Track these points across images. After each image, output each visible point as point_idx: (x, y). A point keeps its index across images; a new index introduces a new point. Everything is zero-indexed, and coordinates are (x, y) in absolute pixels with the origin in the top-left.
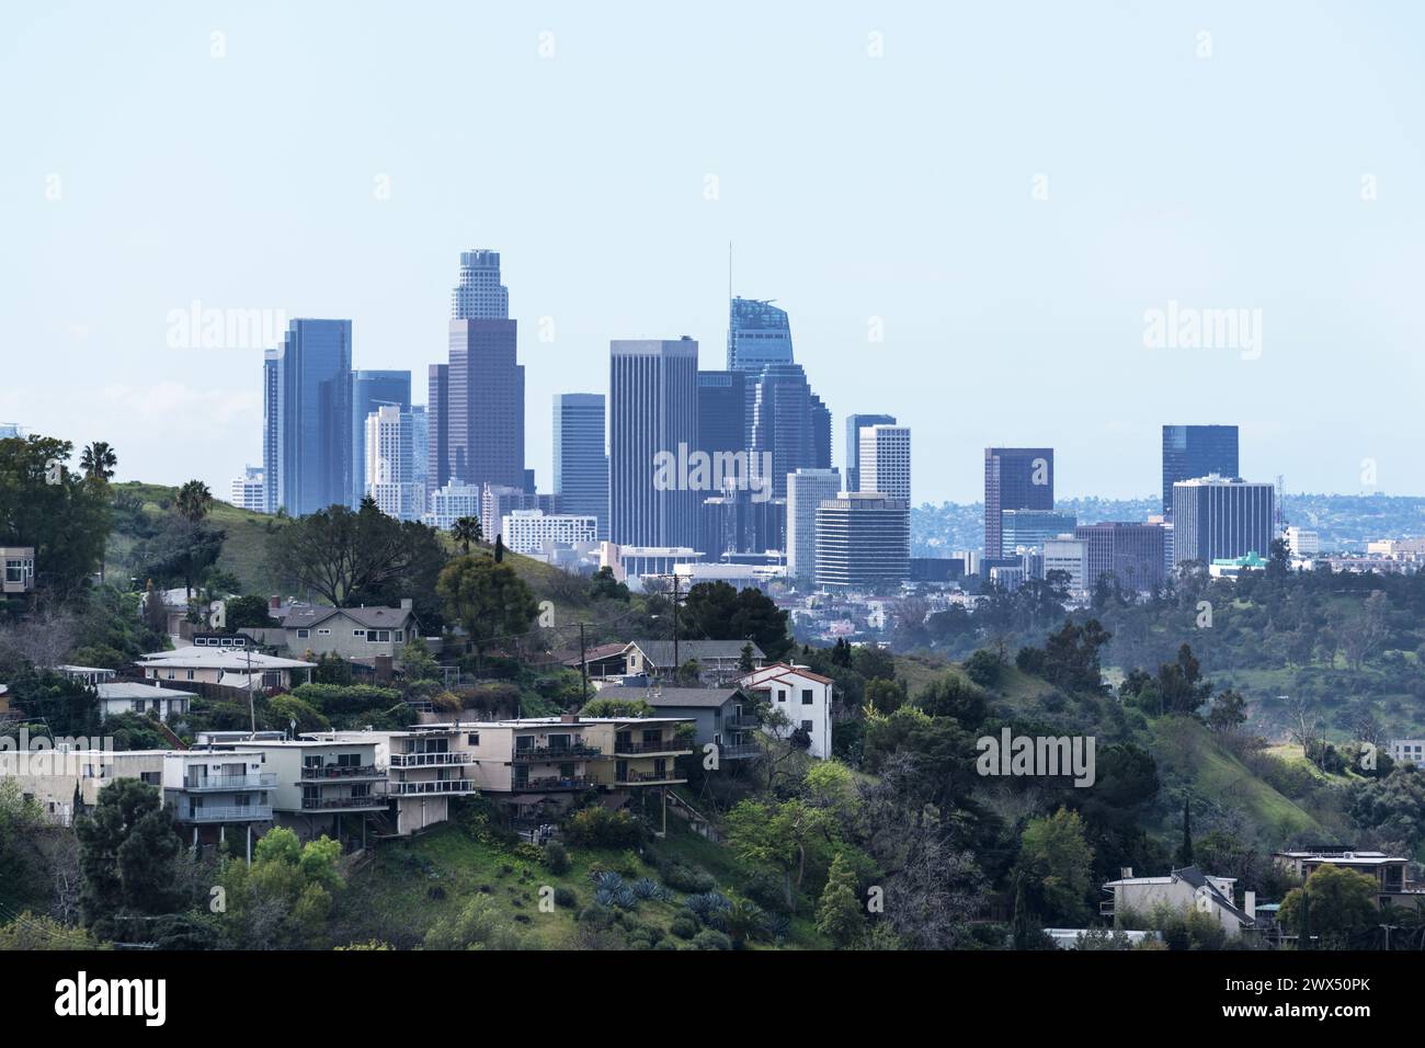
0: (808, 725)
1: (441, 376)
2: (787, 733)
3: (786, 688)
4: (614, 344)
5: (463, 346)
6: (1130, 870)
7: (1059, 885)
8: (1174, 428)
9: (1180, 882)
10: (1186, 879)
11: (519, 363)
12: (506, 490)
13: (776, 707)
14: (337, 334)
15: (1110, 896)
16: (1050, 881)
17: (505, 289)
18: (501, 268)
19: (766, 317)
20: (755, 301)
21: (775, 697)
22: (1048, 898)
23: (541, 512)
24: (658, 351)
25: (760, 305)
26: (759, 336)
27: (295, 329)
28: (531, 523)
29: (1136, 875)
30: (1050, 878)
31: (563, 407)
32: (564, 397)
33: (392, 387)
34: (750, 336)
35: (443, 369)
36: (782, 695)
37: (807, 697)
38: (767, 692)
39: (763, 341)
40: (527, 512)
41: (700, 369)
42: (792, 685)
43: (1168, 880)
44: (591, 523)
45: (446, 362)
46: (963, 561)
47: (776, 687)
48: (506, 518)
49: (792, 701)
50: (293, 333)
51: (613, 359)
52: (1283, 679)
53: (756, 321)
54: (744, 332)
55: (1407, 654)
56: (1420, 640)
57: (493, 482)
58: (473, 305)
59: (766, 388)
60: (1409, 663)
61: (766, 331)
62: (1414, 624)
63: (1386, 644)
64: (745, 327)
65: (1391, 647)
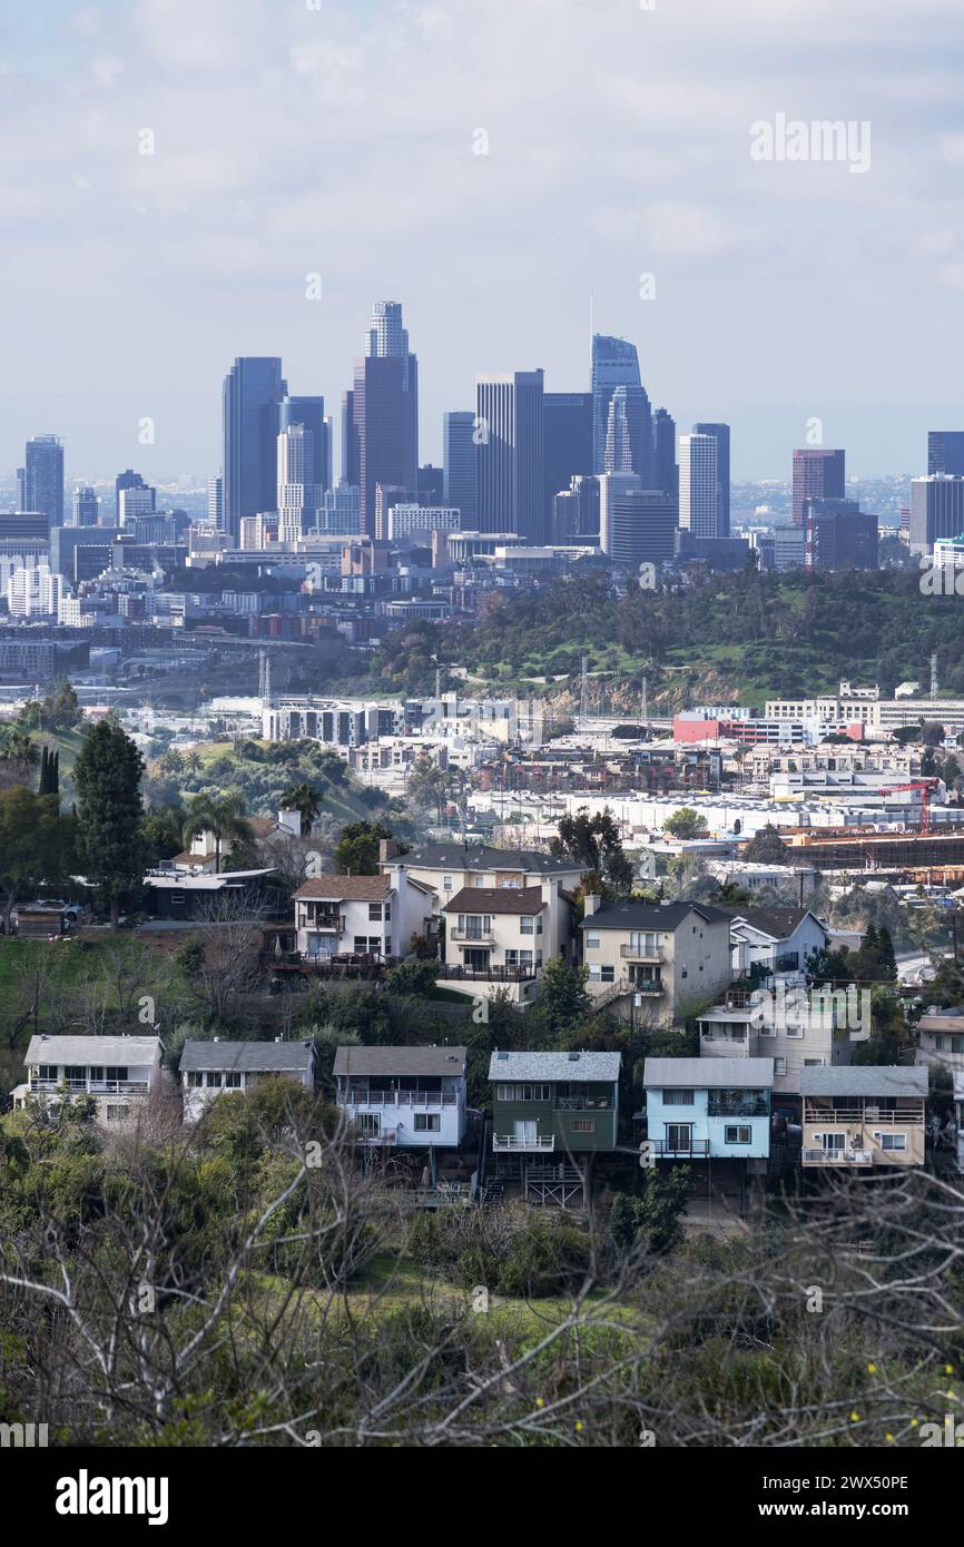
5: (362, 377)
12: (392, 489)
14: (271, 366)
17: (405, 332)
18: (403, 315)
19: (619, 350)
20: (610, 338)
23: (417, 505)
24: (512, 381)
25: (615, 340)
26: (614, 365)
27: (238, 365)
28: (409, 513)
31: (451, 423)
32: (451, 414)
33: (308, 410)
34: (606, 365)
35: (350, 394)
39: (617, 368)
40: (408, 505)
41: (546, 391)
44: (455, 513)
45: (354, 390)
48: (391, 509)
50: (236, 368)
51: (479, 388)
52: (736, 652)
53: (613, 355)
54: (603, 361)
55: (832, 633)
56: (843, 623)
57: (384, 482)
58: (380, 343)
59: (616, 405)
60: (829, 639)
61: (620, 361)
62: (841, 611)
63: (815, 625)
64: (601, 357)
65: (819, 628)
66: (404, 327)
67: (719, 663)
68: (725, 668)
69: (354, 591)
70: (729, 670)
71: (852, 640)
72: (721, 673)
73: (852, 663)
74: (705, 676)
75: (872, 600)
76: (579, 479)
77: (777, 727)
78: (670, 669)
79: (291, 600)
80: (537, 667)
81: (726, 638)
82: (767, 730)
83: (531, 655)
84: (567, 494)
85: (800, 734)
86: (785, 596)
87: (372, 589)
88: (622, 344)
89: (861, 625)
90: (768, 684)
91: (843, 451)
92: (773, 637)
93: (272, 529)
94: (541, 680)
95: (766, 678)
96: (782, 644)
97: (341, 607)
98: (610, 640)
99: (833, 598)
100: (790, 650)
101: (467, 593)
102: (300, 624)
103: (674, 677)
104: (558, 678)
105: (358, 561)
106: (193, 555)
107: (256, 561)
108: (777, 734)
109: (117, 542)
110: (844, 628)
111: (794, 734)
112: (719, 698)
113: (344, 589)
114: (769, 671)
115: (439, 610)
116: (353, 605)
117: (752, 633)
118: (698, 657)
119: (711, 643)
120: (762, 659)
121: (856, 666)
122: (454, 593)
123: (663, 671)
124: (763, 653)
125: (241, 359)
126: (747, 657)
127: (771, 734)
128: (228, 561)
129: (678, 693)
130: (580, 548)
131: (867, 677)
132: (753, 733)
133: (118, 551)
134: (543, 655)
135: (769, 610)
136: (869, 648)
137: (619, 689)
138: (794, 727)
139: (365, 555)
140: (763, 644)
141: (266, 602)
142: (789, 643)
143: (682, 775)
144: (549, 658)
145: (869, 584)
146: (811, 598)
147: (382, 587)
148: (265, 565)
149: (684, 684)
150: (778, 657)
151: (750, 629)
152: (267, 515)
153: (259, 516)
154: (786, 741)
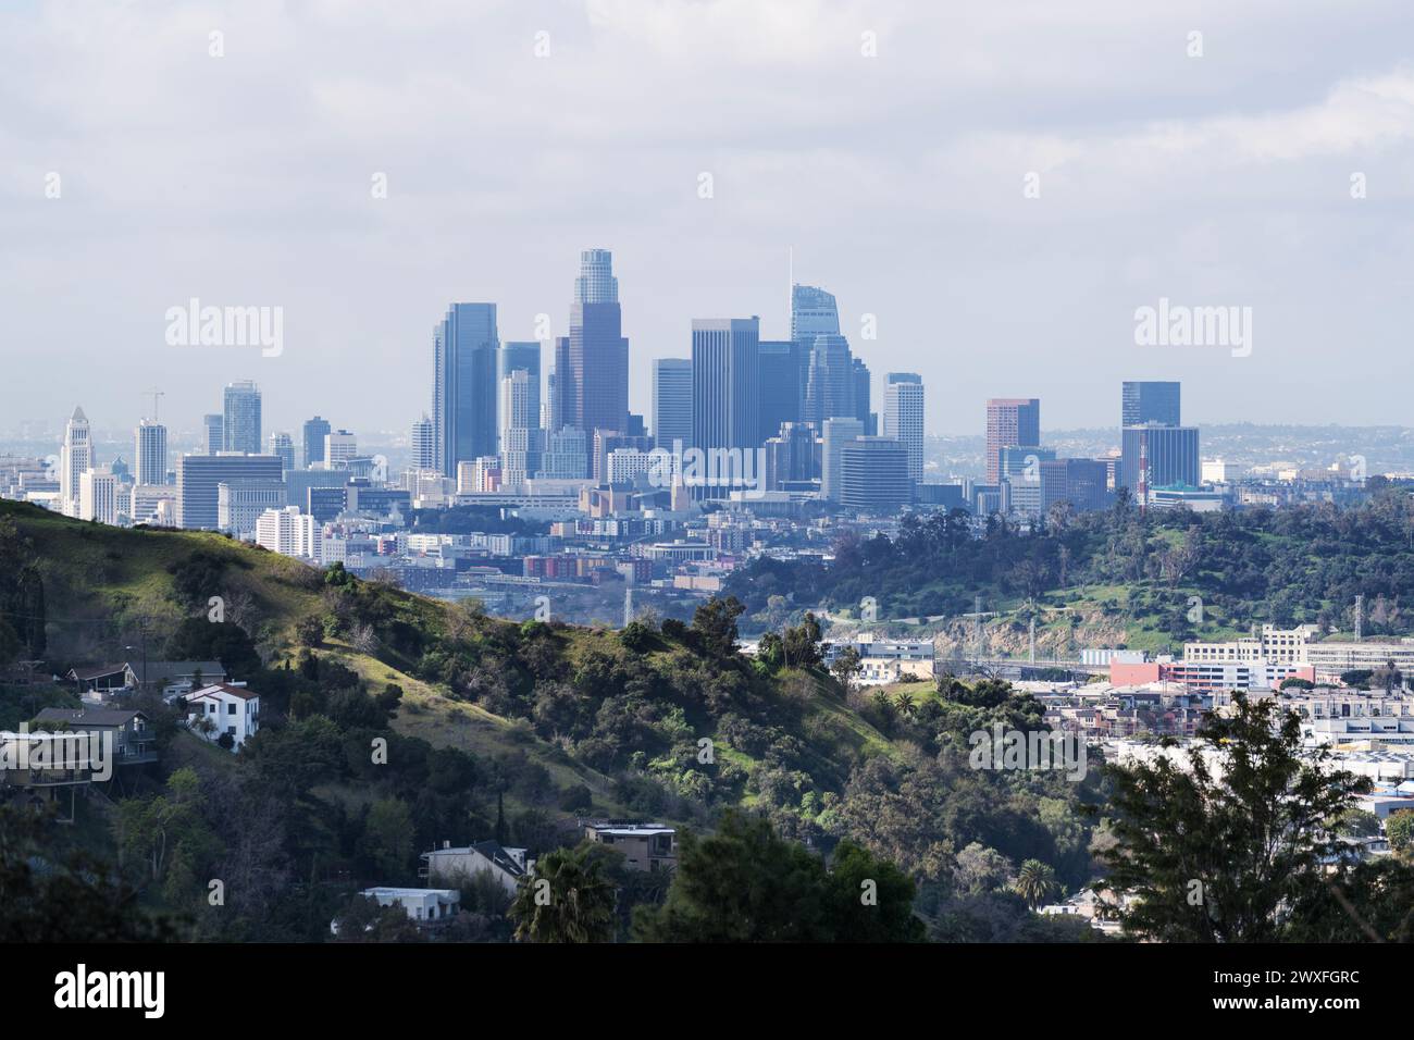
0: (232, 730)
1: (564, 347)
2: (215, 736)
3: (216, 703)
4: (694, 321)
5: (580, 323)
6: (448, 842)
7: (387, 854)
8: (1131, 383)
9: (476, 853)
10: (481, 851)
11: (623, 336)
12: (611, 434)
13: (207, 717)
14: (487, 312)
15: (426, 863)
16: (380, 852)
17: (615, 279)
18: (612, 264)
19: (819, 299)
20: (810, 288)
21: (208, 709)
22: (378, 864)
23: (636, 450)
24: (728, 328)
25: (814, 290)
26: (813, 314)
27: (454, 310)
28: (629, 458)
29: (452, 846)
30: (380, 850)
31: (660, 369)
32: (660, 360)
33: (525, 357)
34: (805, 314)
35: (565, 340)
36: (212, 708)
37: (232, 709)
38: (202, 705)
39: (817, 317)
40: (626, 450)
41: (761, 339)
42: (220, 700)
43: (466, 850)
45: (568, 336)
46: (961, 486)
47: (209, 702)
48: (610, 454)
49: (220, 711)
50: (452, 313)
51: (694, 334)
52: (1120, 593)
53: (812, 303)
54: (802, 311)
55: (1216, 574)
56: (1227, 564)
57: (602, 428)
58: (590, 291)
59: (818, 353)
60: (1217, 581)
61: (819, 310)
62: (1223, 552)
63: (1199, 566)
64: (802, 307)
65: (1204, 569)
66: (613, 275)
67: (1105, 604)
68: (1110, 609)
69: (606, 534)
70: (1115, 612)
71: (1239, 581)
72: (1106, 614)
73: (1242, 604)
74: (1089, 618)
75: (1254, 540)
76: (789, 426)
77: (1221, 670)
78: (1051, 610)
79: (542, 542)
80: (909, 608)
81: (1106, 578)
82: (1211, 674)
83: (897, 596)
84: (778, 440)
85: (1246, 678)
86: (1162, 534)
87: (626, 531)
88: (821, 294)
89: (1245, 565)
90: (1157, 625)
91: (1038, 400)
92: (1157, 577)
93: (496, 473)
94: (914, 621)
95: (1154, 619)
96: (1166, 584)
97: (594, 549)
98: (981, 580)
99: (1212, 537)
100: (1176, 591)
101: (724, 537)
102: (576, 565)
103: (1056, 619)
104: (932, 619)
105: (596, 504)
106: (422, 497)
107: (497, 504)
108: (1221, 677)
109: (350, 484)
110: (1229, 569)
111: (1239, 678)
112: (1105, 640)
113: (597, 531)
114: (1157, 612)
115: (702, 553)
116: (607, 548)
117: (1134, 574)
118: (1080, 598)
119: (1091, 584)
120: (1147, 600)
121: (1248, 607)
122: (710, 536)
123: (1044, 612)
124: (1148, 594)
125: (457, 305)
126: (1133, 597)
127: (1214, 677)
128: (463, 504)
129: (1061, 636)
130: (805, 493)
131: (1257, 618)
132: (1195, 677)
133: (353, 493)
134: (910, 594)
135: (1150, 549)
136: (1257, 588)
137: (999, 631)
138: (1239, 670)
139: (603, 499)
140: (1147, 584)
141: (518, 545)
142: (1174, 583)
143: (1184, 720)
144: (919, 598)
145: (1248, 524)
146: (1193, 537)
147: (635, 531)
148: (506, 507)
149: (1068, 627)
150: (1164, 598)
151: (1134, 569)
152: (488, 459)
153: (479, 461)
154: (1231, 684)
